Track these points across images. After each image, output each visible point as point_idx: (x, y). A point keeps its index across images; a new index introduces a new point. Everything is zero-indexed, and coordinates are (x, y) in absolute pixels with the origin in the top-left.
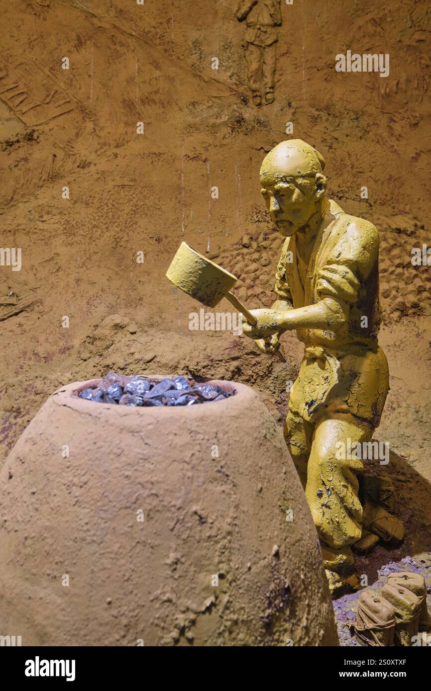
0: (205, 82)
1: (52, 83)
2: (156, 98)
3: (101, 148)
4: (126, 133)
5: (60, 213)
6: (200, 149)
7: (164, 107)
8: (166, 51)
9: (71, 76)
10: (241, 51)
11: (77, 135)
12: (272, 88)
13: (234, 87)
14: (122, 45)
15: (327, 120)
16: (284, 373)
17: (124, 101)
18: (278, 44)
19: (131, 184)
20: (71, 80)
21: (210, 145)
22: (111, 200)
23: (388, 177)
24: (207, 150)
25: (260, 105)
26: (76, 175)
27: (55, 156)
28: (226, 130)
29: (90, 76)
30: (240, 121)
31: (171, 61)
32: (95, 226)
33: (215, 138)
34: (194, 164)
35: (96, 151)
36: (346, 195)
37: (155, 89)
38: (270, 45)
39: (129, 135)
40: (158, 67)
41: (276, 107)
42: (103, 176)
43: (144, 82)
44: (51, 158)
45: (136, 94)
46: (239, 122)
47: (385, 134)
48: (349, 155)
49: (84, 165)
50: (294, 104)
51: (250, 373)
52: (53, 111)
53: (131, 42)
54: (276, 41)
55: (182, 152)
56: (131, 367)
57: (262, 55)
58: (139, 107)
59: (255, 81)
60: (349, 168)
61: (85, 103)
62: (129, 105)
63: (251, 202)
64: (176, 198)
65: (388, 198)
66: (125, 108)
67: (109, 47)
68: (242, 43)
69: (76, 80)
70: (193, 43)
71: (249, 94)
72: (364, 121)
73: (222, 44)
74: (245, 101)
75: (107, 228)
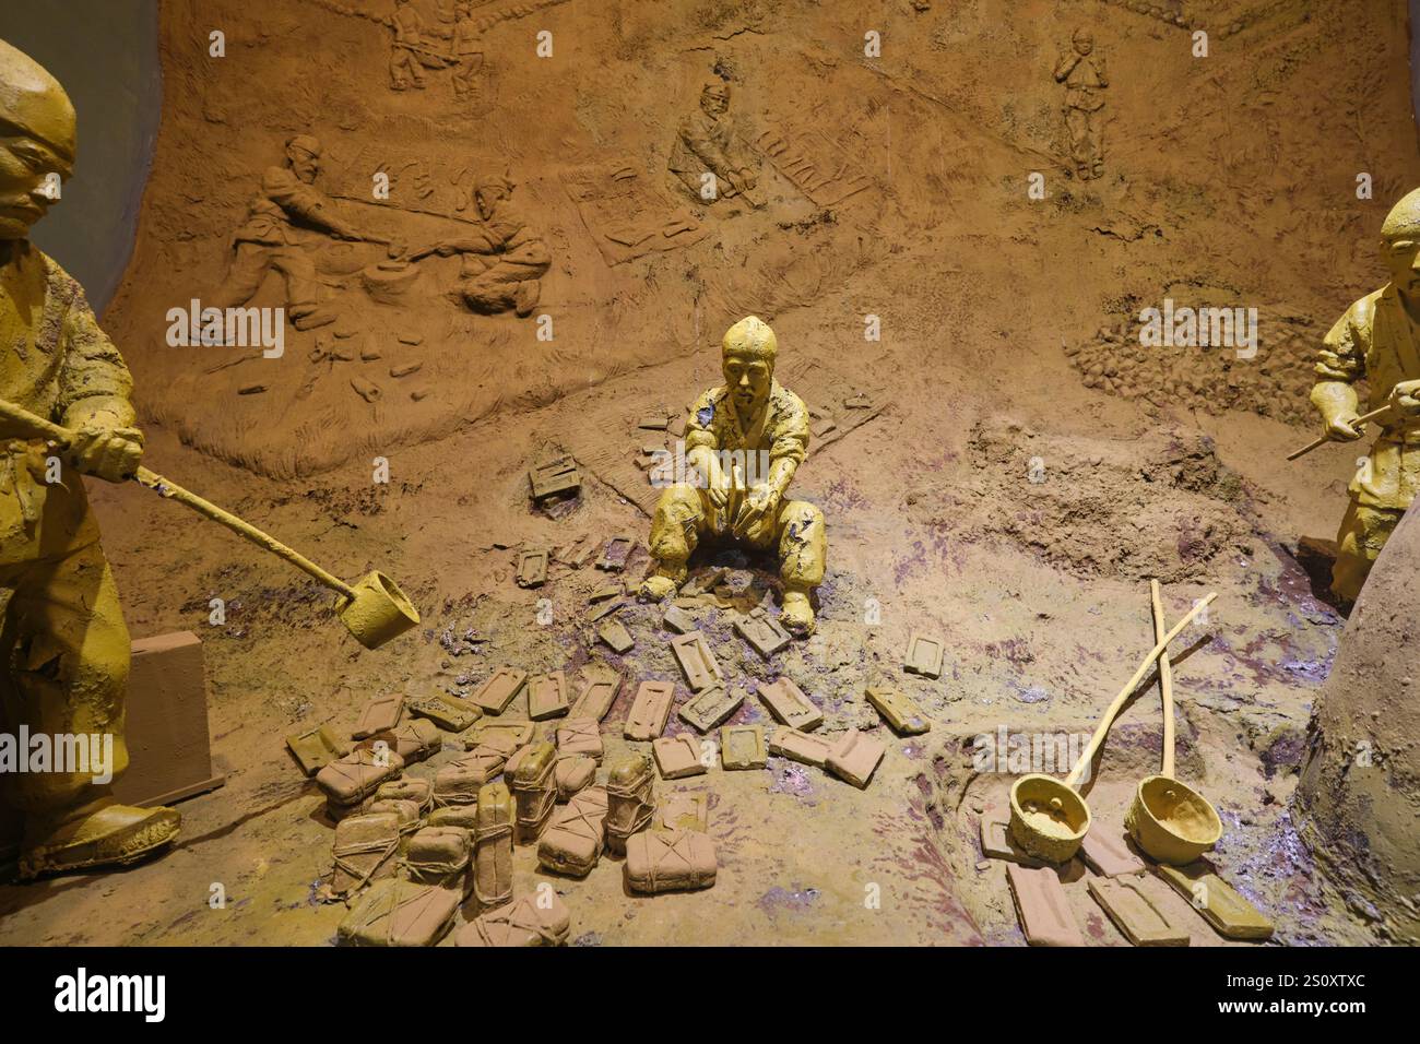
0: (1020, 153)
1: (842, 155)
2: (966, 171)
3: (910, 230)
4: (935, 213)
5: (879, 305)
6: (1026, 231)
7: (974, 183)
8: (972, 117)
9: (864, 148)
10: (1061, 117)
11: (879, 215)
12: (1101, 159)
13: (1056, 158)
14: (922, 111)
15: (1167, 196)
16: (1230, 479)
17: (928, 175)
18: (1105, 108)
19: (956, 270)
20: (864, 152)
21: (1037, 226)
22: (937, 290)
23: (1250, 260)
24: (1035, 232)
25: (1087, 179)
26: (891, 262)
27: (860, 239)
28: (1051, 209)
29: (886, 147)
30: (1067, 198)
31: (979, 129)
32: (925, 319)
33: (1042, 217)
34: (1022, 248)
35: (905, 234)
36: (1207, 282)
37: (964, 162)
38: (1096, 110)
39: (939, 215)
40: (963, 137)
41: (1107, 181)
42: (922, 262)
43: (950, 154)
44: (857, 241)
45: (941, 167)
46: (1065, 198)
47: (1237, 212)
48: (1201, 236)
49: (896, 250)
50: (1126, 178)
51: (1194, 479)
52: (847, 189)
53: (930, 107)
54: (1103, 105)
55: (1005, 235)
56: (1077, 470)
57: (1087, 121)
58: (946, 183)
59: (1081, 151)
60: (1203, 251)
61: (884, 179)
62: (934, 180)
63: (1098, 291)
64: (1011, 287)
65: (1256, 285)
66: (929, 184)
67: (906, 114)
68: (1063, 107)
69: (871, 153)
70: (1005, 108)
71: (1073, 166)
72: (1211, 197)
73: (1038, 108)
74: (1069, 174)
75: (940, 321)
